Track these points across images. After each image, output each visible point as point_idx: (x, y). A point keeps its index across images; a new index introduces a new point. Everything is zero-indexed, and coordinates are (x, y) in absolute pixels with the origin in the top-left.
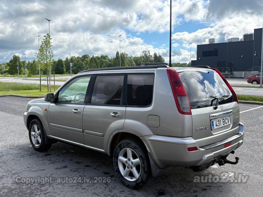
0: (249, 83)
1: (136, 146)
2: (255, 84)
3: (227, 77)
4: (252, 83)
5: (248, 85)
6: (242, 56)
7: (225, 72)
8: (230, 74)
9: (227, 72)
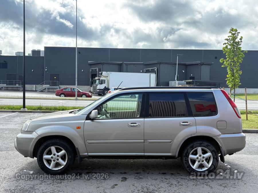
0: (57, 96)
1: (208, 144)
2: (63, 97)
3: (19, 90)
4: (60, 96)
5: (56, 98)
6: (32, 71)
7: (16, 85)
8: (21, 87)
9: (17, 85)
